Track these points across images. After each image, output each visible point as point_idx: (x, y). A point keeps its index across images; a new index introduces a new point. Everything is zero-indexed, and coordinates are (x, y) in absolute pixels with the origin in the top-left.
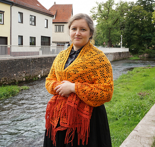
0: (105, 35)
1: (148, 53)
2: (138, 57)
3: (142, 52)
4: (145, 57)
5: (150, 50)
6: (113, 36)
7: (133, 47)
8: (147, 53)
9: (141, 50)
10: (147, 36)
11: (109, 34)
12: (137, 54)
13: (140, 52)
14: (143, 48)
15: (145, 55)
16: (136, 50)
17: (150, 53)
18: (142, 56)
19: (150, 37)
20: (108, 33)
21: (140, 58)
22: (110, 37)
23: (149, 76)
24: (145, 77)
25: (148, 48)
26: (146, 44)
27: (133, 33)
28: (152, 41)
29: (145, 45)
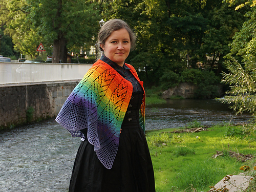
0: (43, 20)
1: (191, 84)
2: (160, 95)
3: (174, 80)
4: (183, 97)
5: (199, 72)
6: (72, 22)
7: (141, 60)
8: (190, 81)
9: (168, 74)
10: (189, 24)
11: (59, 14)
12: (158, 85)
13: (166, 80)
14: (176, 64)
15: (184, 89)
16: (153, 73)
17: (199, 82)
18: (172, 92)
19: (199, 25)
20: (56, 10)
21: (165, 102)
22: (59, 26)
23: (194, 153)
24: (181, 158)
25: (194, 65)
26: (186, 51)
27: (141, 11)
28: (206, 41)
29: (181, 55)
